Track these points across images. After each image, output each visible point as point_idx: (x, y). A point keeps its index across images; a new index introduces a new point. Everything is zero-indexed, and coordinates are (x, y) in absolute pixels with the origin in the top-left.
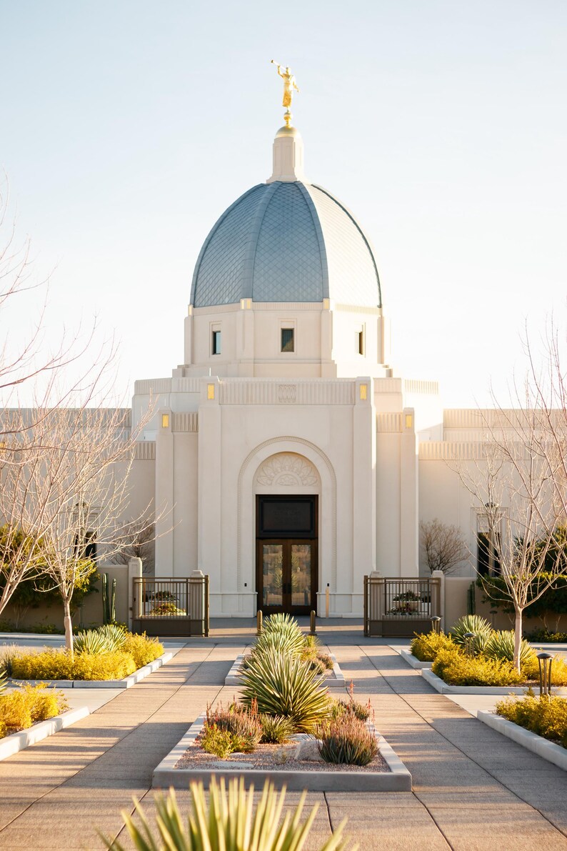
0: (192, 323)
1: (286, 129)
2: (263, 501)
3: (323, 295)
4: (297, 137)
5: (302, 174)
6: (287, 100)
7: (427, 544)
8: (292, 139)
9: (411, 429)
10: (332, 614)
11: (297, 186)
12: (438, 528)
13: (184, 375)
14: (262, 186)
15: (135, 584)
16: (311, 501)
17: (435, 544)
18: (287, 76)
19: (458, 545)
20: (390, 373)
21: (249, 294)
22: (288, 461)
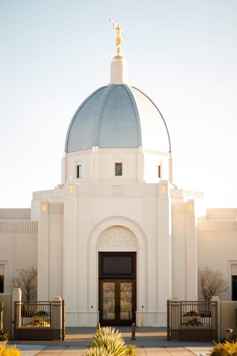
0: (66, 161)
1: (118, 57)
2: (103, 256)
3: (139, 144)
4: (124, 61)
5: (126, 81)
6: (118, 41)
7: (202, 282)
8: (121, 62)
9: (192, 212)
10: (145, 325)
11: (124, 87)
12: (208, 272)
14: (105, 87)
16: (132, 255)
17: (207, 282)
18: (118, 29)
19: (221, 282)
20: (176, 188)
21: (97, 144)
22: (118, 231)
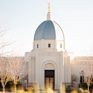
0: (34, 43)
1: (49, 12)
2: (46, 71)
3: (55, 38)
4: (51, 13)
5: (52, 19)
6: (49, 8)
7: (72, 78)
9: (69, 59)
10: (57, 89)
11: (51, 21)
12: (74, 75)
13: (33, 51)
14: (45, 21)
15: (25, 84)
16: (53, 71)
17: (73, 78)
18: (49, 4)
19: (77, 78)
20: (66, 51)
21: (43, 38)
